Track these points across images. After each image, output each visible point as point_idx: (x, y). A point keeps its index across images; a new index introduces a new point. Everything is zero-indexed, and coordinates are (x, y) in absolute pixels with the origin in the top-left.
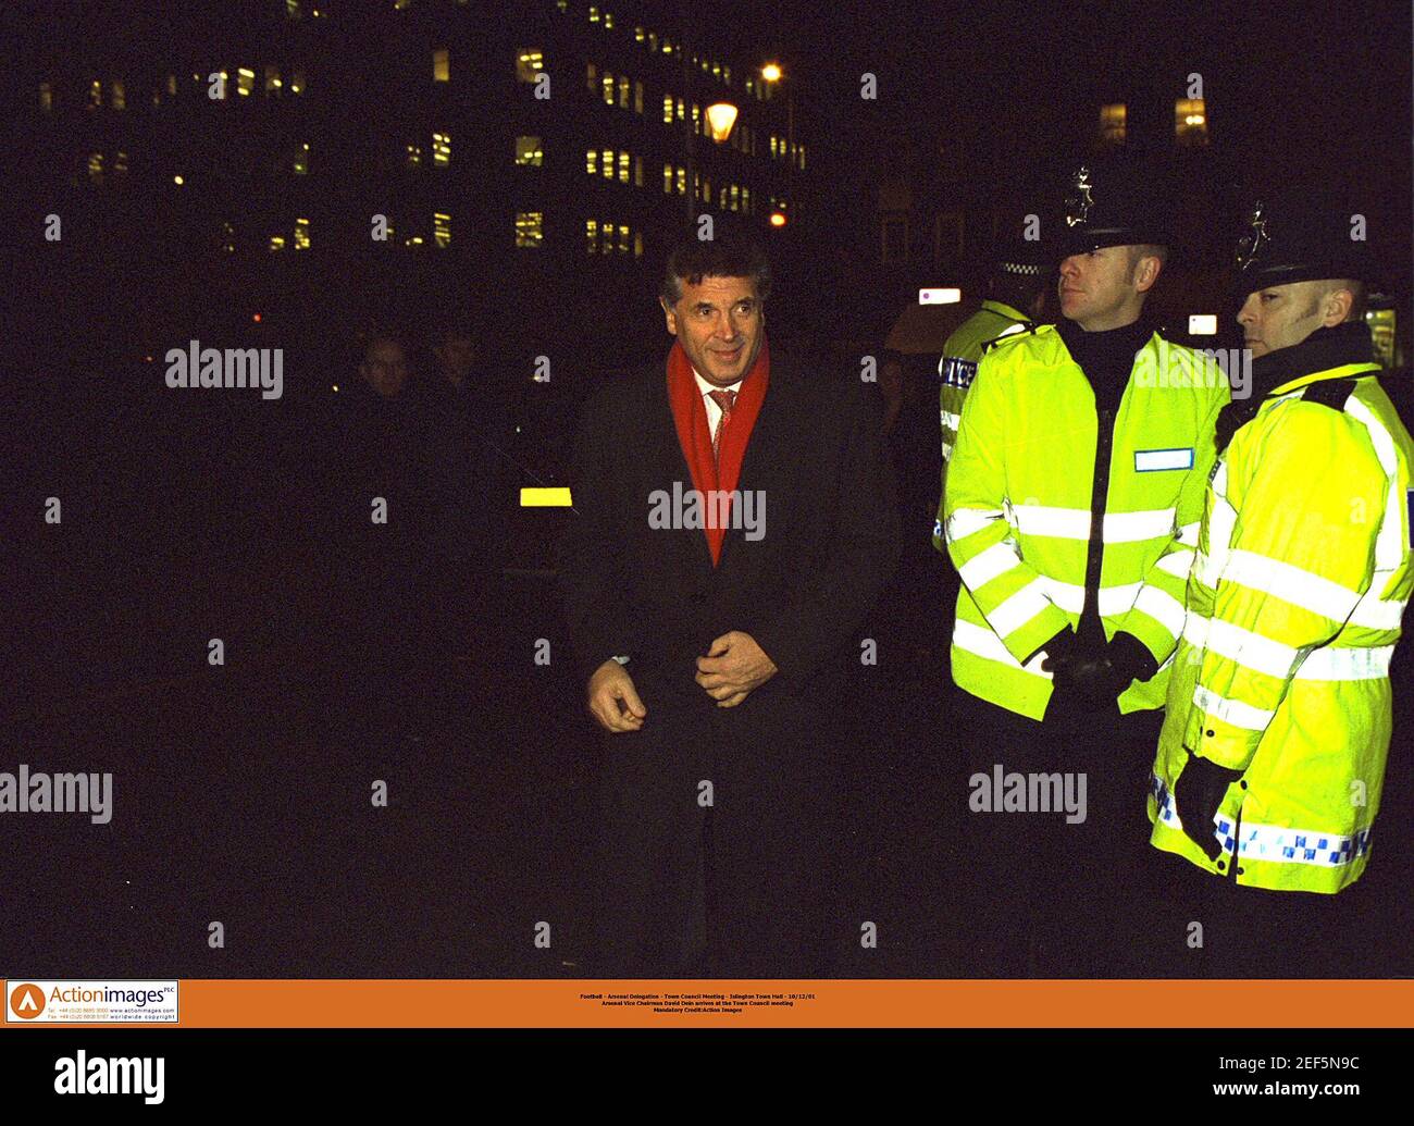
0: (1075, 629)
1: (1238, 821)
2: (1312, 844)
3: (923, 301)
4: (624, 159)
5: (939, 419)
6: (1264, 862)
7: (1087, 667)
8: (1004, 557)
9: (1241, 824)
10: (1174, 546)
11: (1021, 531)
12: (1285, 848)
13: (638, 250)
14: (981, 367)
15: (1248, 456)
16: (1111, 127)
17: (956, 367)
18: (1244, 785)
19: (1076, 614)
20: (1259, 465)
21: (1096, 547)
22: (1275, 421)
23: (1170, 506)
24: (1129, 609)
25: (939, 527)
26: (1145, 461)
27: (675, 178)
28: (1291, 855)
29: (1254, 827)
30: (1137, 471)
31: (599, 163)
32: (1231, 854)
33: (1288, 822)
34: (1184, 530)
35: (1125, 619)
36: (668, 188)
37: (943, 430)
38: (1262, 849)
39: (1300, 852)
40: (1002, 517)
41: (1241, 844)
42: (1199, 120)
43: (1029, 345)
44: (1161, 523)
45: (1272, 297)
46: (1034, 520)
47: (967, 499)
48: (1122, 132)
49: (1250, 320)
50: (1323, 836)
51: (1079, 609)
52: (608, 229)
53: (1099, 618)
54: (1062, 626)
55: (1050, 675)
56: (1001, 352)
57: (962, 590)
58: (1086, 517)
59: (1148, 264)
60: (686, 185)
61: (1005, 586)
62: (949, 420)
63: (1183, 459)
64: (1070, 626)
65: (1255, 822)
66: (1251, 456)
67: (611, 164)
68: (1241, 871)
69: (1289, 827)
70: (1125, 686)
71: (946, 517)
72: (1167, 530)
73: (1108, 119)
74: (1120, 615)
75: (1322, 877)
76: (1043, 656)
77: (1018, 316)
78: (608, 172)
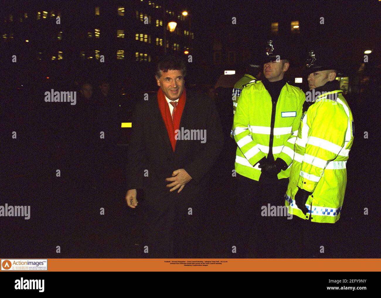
0: (266, 157)
1: (311, 205)
2: (329, 211)
3: (225, 74)
4: (146, 36)
5: (233, 104)
6: (318, 216)
7: (269, 167)
8: (248, 139)
9: (312, 206)
10: (292, 136)
11: (253, 132)
12: (323, 212)
13: (150, 60)
14: (243, 91)
15: (313, 113)
16: (274, 29)
17: (237, 91)
18: (312, 196)
19: (267, 154)
20: (315, 116)
21: (272, 136)
22: (320, 104)
23: (290, 126)
24: (280, 152)
25: (232, 132)
26: (284, 115)
27: (159, 41)
28: (324, 214)
29: (315, 207)
30: (282, 117)
31: (139, 37)
32: (310, 214)
33: (324, 206)
34: (294, 132)
35: (279, 155)
36: (157, 44)
37: (234, 107)
38: (317, 212)
39: (326, 213)
40: (248, 129)
41: (312, 211)
42: (297, 27)
43: (255, 85)
44: (288, 130)
45: (317, 74)
46: (256, 130)
47: (239, 124)
48: (277, 30)
49: (311, 80)
50: (332, 209)
51: (268, 152)
52: (141, 54)
53: (273, 154)
54: (263, 157)
55: (260, 169)
56: (248, 87)
57: (238, 148)
58: (269, 129)
59: (286, 64)
60: (162, 43)
61: (249, 146)
62: (235, 105)
63: (294, 114)
64: (265, 157)
65: (315, 206)
66: (314, 113)
67: (143, 37)
68: (312, 218)
69: (324, 207)
70: (279, 171)
71: (234, 129)
72: (290, 132)
73: (273, 26)
74: (278, 154)
75: (331, 219)
76: (259, 164)
77: (253, 78)
78: (142, 40)
